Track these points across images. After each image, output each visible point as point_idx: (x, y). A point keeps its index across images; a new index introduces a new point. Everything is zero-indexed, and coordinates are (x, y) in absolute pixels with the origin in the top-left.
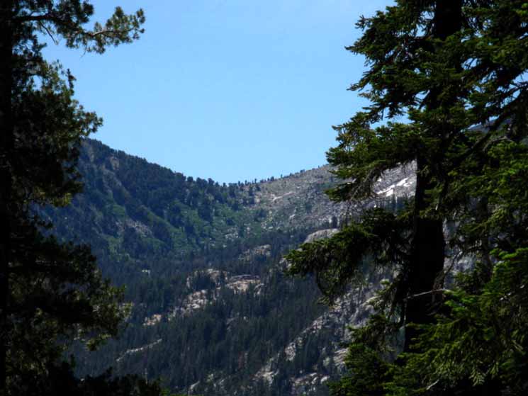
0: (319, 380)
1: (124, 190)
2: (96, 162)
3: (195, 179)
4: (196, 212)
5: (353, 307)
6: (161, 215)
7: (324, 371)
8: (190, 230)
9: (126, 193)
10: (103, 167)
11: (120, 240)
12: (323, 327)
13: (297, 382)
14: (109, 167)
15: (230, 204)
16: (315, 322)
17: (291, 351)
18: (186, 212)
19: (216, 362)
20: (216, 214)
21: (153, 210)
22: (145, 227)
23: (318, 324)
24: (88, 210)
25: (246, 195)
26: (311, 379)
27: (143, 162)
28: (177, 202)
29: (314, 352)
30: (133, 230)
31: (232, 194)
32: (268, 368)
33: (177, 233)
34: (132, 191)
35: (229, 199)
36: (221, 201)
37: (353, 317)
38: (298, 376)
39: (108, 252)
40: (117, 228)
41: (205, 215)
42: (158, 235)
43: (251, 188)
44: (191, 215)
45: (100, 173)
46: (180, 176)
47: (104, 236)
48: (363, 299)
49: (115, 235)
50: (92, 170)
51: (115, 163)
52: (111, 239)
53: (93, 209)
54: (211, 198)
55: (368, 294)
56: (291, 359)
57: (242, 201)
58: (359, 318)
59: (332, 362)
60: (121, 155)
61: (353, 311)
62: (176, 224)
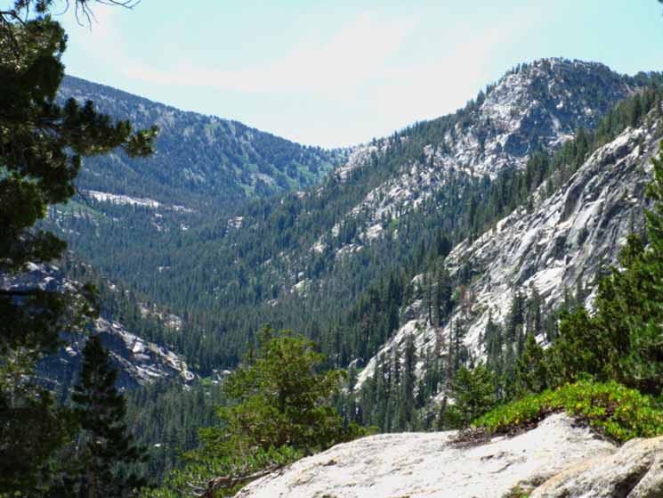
0: (355, 249)
1: (257, 154)
2: (237, 136)
3: (307, 147)
4: (307, 168)
5: (382, 196)
6: (282, 170)
7: (359, 242)
8: (302, 180)
9: (258, 156)
10: (242, 138)
11: (253, 188)
12: (360, 212)
13: (340, 251)
14: (246, 138)
15: (331, 162)
16: (355, 209)
17: (336, 230)
18: (300, 168)
19: (285, 243)
20: (322, 169)
21: (277, 167)
22: (271, 179)
23: (356, 210)
24: (231, 168)
25: (343, 156)
26: (349, 249)
27: (271, 136)
28: (294, 161)
29: (352, 229)
30: (262, 181)
31: (333, 156)
32: (319, 243)
33: (293, 182)
34: (263, 155)
35: (331, 159)
36: (325, 160)
37: (382, 204)
38: (341, 247)
39: (245, 196)
40: (251, 180)
41: (314, 170)
42: (280, 184)
43: (346, 152)
44: (303, 170)
45: (240, 143)
46: (298, 145)
47: (242, 185)
48: (388, 190)
49: (250, 185)
50: (234, 142)
51: (251, 136)
52: (246, 187)
53: (234, 166)
54: (318, 158)
55: (392, 187)
56: (336, 235)
57: (339, 160)
58: (386, 204)
59: (365, 236)
60: (255, 131)
61: (382, 199)
62: (292, 176)
